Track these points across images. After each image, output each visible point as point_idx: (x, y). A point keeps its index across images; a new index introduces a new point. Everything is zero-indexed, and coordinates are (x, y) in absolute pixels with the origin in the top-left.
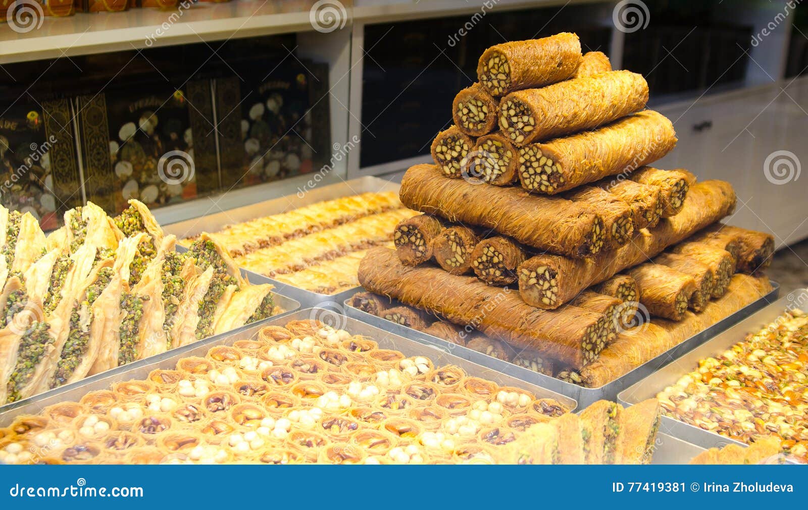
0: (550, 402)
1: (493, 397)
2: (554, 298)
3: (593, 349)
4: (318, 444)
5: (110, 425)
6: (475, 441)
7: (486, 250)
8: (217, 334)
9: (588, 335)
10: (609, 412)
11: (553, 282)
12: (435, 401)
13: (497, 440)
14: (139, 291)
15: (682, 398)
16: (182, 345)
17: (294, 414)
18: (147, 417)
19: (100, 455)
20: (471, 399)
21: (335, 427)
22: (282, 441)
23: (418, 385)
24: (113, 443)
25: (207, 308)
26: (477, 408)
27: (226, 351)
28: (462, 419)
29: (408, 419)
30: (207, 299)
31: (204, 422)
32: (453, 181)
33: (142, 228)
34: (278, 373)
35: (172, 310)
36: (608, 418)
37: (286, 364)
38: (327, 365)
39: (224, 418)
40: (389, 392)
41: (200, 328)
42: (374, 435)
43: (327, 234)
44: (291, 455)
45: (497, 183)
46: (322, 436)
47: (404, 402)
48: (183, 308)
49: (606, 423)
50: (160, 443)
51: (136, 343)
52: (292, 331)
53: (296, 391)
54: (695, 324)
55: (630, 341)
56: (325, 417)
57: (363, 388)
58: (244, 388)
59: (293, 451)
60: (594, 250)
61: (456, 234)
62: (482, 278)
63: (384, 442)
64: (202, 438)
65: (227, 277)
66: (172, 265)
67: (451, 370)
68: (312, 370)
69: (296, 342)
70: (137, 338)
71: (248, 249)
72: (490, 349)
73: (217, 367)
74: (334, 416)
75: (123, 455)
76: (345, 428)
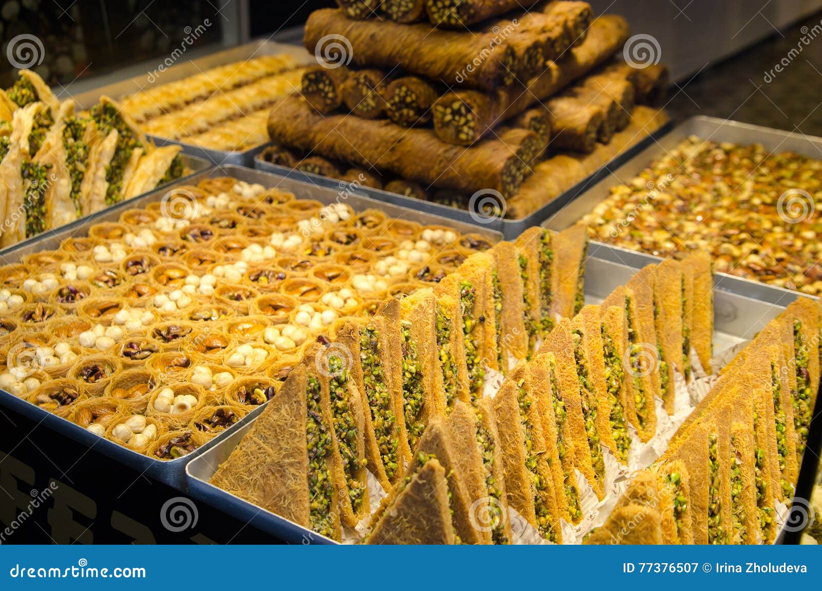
0: (475, 237)
1: (418, 236)
2: (471, 133)
3: (513, 181)
4: (248, 297)
5: (25, 299)
6: (406, 281)
7: (397, 91)
8: (127, 198)
9: (507, 167)
10: (542, 238)
11: (469, 117)
12: (361, 245)
13: (429, 278)
14: (41, 159)
15: (601, 225)
16: (93, 212)
17: (219, 270)
18: (63, 286)
19: (17, 329)
20: (396, 241)
21: (262, 278)
22: (210, 297)
23: (341, 231)
24: (30, 316)
25: (115, 174)
26: (404, 248)
27: (140, 214)
28: (390, 260)
29: (336, 265)
30: (114, 164)
31: (124, 287)
32: (359, 23)
33: (37, 99)
34: (196, 231)
35: (78, 179)
36: (542, 245)
37: (203, 222)
38: (245, 219)
39: (146, 281)
40: (313, 240)
41: (109, 194)
42: (303, 284)
43: (227, 97)
44: (221, 311)
45: (405, 20)
46: (250, 288)
47: (329, 249)
48: (89, 175)
49: (540, 249)
50: (81, 311)
51: (43, 214)
52: (206, 190)
53: (217, 248)
54: (604, 155)
55: (545, 174)
56: (252, 270)
57: (286, 239)
58: (163, 249)
59: (222, 306)
60: (509, 82)
61: (365, 77)
62: (395, 119)
63: (315, 289)
64: (125, 302)
65: (132, 142)
66: (74, 130)
67: (371, 215)
68: (231, 226)
69: (211, 199)
70: (43, 209)
71: (148, 117)
72: (408, 191)
73: (132, 231)
74: (261, 268)
75: (42, 327)
76: (273, 279)
